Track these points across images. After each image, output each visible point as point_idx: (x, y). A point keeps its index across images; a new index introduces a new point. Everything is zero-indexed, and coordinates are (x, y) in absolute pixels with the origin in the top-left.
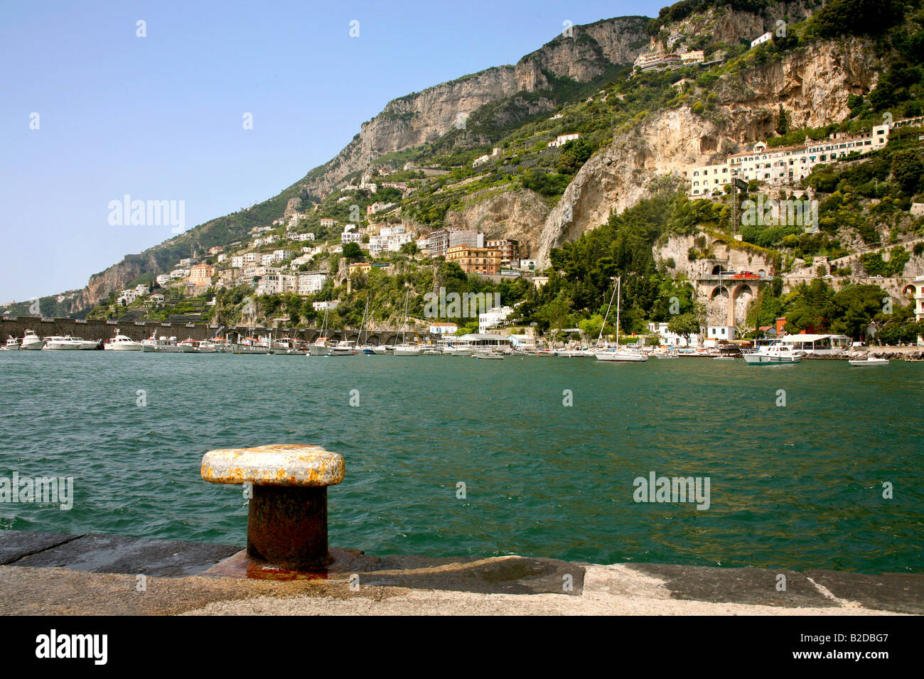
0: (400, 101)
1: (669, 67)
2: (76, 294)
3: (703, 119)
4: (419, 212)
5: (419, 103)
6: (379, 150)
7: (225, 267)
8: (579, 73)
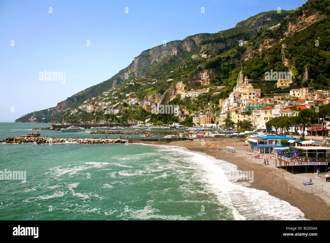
0: (145, 52)
1: (198, 59)
2: (53, 109)
3: (184, 84)
4: (139, 96)
5: (151, 52)
6: (139, 66)
7: (97, 105)
8: (189, 50)
